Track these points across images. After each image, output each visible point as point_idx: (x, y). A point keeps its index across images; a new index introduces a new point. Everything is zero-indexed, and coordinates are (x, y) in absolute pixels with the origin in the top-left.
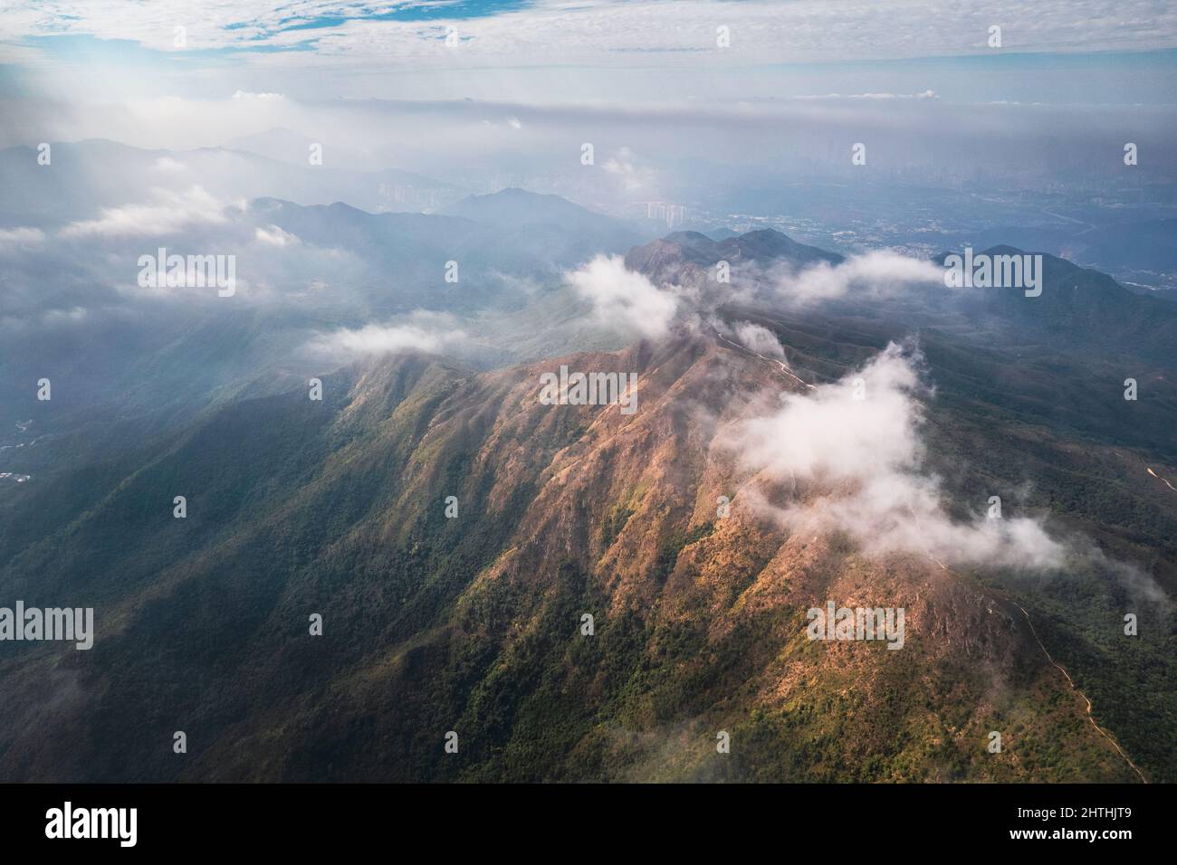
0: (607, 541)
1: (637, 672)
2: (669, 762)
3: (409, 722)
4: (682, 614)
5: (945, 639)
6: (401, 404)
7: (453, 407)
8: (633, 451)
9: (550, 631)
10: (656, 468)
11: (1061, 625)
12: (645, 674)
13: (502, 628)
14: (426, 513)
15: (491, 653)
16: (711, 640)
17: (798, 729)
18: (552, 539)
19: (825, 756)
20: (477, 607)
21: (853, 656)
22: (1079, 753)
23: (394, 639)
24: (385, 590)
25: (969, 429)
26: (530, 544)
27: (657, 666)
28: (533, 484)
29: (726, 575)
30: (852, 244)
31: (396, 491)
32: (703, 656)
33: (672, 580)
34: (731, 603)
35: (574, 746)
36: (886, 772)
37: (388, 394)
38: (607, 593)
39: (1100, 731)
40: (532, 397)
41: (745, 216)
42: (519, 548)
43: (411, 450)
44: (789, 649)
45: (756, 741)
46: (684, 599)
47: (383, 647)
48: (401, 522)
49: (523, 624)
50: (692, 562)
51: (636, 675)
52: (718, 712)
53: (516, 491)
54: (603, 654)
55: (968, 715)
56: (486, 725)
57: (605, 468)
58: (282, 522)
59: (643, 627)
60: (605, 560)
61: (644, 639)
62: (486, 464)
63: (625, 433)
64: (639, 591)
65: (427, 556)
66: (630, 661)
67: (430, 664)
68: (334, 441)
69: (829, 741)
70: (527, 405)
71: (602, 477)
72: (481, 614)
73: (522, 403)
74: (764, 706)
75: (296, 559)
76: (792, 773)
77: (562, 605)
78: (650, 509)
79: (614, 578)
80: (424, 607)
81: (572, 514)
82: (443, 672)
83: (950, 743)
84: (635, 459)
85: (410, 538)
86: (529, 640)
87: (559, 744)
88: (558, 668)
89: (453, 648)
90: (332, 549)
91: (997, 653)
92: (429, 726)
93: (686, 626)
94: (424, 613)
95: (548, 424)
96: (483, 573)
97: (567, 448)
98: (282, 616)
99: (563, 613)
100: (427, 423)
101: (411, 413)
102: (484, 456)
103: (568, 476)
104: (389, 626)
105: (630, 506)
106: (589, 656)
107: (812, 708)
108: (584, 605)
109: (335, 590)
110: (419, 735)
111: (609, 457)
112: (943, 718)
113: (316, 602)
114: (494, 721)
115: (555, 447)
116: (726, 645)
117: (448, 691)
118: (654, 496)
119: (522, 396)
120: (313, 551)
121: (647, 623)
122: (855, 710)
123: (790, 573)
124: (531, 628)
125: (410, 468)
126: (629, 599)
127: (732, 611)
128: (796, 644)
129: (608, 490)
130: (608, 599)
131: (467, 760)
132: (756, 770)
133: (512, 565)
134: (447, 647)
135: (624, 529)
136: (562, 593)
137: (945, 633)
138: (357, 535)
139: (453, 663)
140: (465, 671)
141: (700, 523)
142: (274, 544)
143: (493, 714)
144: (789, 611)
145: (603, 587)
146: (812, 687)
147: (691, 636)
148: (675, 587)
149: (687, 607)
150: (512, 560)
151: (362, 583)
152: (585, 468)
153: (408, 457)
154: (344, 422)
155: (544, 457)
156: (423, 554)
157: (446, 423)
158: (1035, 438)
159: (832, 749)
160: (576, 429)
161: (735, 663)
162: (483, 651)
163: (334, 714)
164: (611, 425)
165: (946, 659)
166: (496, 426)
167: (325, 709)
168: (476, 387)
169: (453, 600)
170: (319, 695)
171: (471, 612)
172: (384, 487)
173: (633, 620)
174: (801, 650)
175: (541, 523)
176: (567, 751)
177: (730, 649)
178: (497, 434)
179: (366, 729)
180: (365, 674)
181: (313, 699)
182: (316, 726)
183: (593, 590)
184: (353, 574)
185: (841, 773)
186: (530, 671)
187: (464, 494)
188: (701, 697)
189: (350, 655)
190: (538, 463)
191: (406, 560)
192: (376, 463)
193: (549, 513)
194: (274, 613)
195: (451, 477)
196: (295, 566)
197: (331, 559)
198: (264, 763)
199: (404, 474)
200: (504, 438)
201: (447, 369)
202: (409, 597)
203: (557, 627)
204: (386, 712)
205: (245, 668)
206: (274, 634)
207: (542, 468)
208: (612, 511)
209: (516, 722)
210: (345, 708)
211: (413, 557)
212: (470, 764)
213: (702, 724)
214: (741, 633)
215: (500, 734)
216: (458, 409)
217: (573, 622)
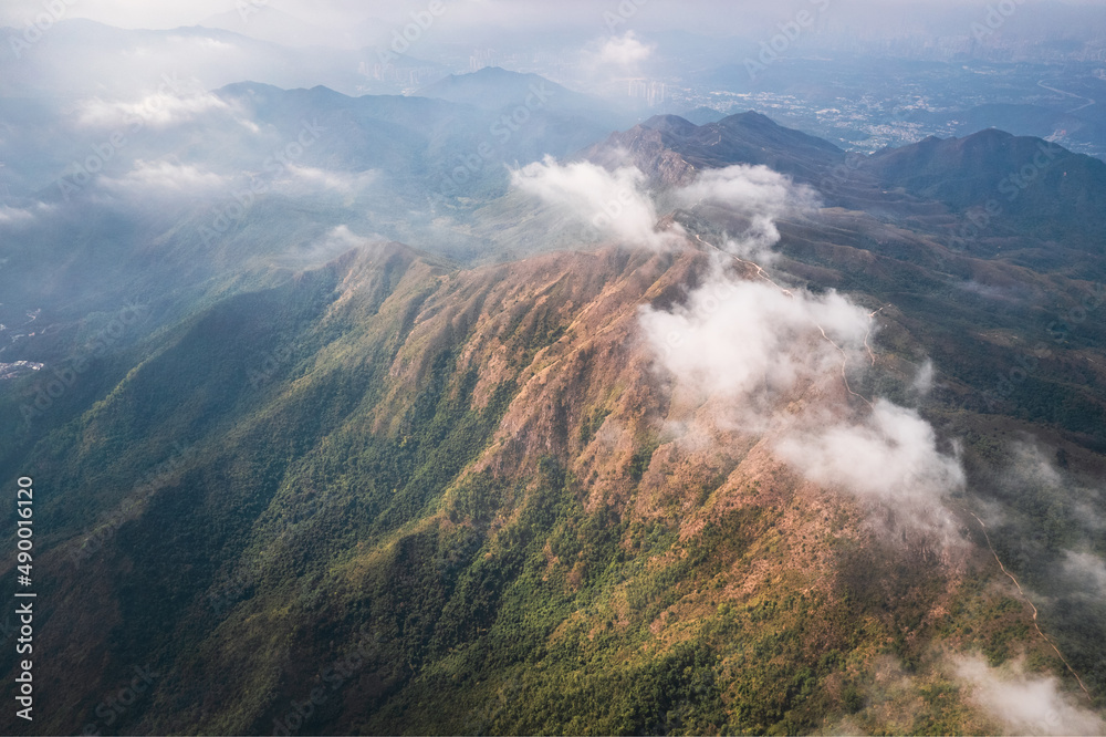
0: (585, 439)
1: (613, 563)
2: (640, 648)
3: (402, 604)
4: (655, 510)
5: (904, 545)
6: (388, 299)
7: (437, 304)
8: (611, 352)
9: (531, 523)
10: (632, 371)
12: (620, 565)
13: (487, 518)
14: (414, 408)
15: (476, 543)
16: (683, 536)
17: (761, 623)
18: (533, 436)
19: (785, 649)
20: (463, 499)
21: (815, 557)
23: (387, 526)
24: (377, 481)
25: (940, 335)
26: (512, 441)
27: (630, 558)
28: (514, 382)
29: (698, 475)
30: (835, 123)
31: (384, 386)
33: (646, 477)
34: (702, 502)
35: (554, 630)
36: (841, 666)
37: (374, 289)
38: (584, 488)
39: (1044, 636)
40: (513, 297)
41: (727, 93)
42: (502, 444)
43: (398, 346)
44: (755, 547)
45: (723, 633)
46: (658, 496)
47: (376, 533)
48: (390, 417)
49: (506, 515)
50: (666, 461)
51: (611, 566)
52: (687, 604)
53: (498, 388)
54: (581, 545)
55: (921, 616)
56: (473, 609)
57: (584, 369)
58: (279, 415)
59: (619, 521)
60: (584, 457)
61: (619, 533)
62: (470, 362)
63: (602, 334)
64: (615, 488)
65: (415, 449)
66: (606, 552)
67: (420, 551)
68: (324, 335)
69: (790, 636)
70: (508, 304)
71: (581, 377)
72: (467, 506)
73: (503, 302)
74: (730, 601)
75: (292, 450)
76: (755, 663)
77: (543, 499)
78: (626, 410)
79: (591, 474)
80: (414, 498)
81: (552, 413)
82: (433, 558)
83: (903, 641)
84: (612, 360)
85: (399, 432)
86: (512, 531)
87: (540, 629)
88: (539, 558)
89: (442, 537)
90: (326, 441)
92: (420, 608)
93: (659, 522)
94: (413, 503)
95: (529, 323)
96: (467, 466)
97: (547, 348)
98: (282, 504)
99: (543, 506)
100: (413, 320)
101: (397, 309)
102: (467, 354)
103: (548, 375)
104: (382, 515)
105: (607, 406)
106: (568, 547)
107: (776, 604)
108: (564, 499)
109: (330, 481)
110: (411, 616)
111: (587, 358)
112: (897, 618)
113: (313, 491)
114: (480, 604)
115: (536, 346)
116: (697, 541)
117: (437, 577)
118: (631, 397)
119: (504, 294)
120: (308, 442)
121: (622, 517)
122: (815, 608)
123: (759, 475)
124: (514, 520)
125: (397, 363)
126: (606, 495)
127: (703, 509)
128: (762, 543)
129: (586, 390)
130: (586, 493)
131: (456, 640)
132: (721, 660)
133: (495, 460)
134: (436, 535)
135: (601, 428)
136: (543, 488)
137: (905, 539)
138: (349, 427)
139: (441, 549)
140: (452, 557)
142: (272, 435)
143: (479, 598)
144: (757, 511)
145: (581, 483)
146: (776, 585)
147: (663, 532)
148: (649, 484)
149: (660, 504)
150: (495, 455)
151: (355, 474)
152: (565, 368)
153: (395, 353)
154: (333, 317)
155: (525, 356)
156: (411, 447)
157: (431, 320)
158: (1007, 343)
159: (792, 643)
160: (556, 329)
161: (704, 560)
162: (469, 541)
163: (333, 597)
164: (590, 325)
165: (903, 564)
166: (478, 324)
167: (325, 592)
168: (459, 284)
169: (440, 492)
170: (319, 578)
171: (457, 503)
172: (373, 382)
173: (609, 515)
174: (767, 549)
175: (523, 420)
176: (547, 634)
177: (700, 545)
178: (480, 333)
179: (363, 610)
180: (360, 560)
181: (313, 582)
182: (318, 606)
183: (572, 485)
184: (346, 465)
185: (799, 665)
186: (512, 559)
187: (449, 390)
188: (671, 589)
189: (346, 541)
190: (520, 361)
191: (396, 453)
192: (364, 359)
193: (530, 411)
194: (274, 500)
195: (437, 375)
196: (292, 457)
197: (325, 451)
198: (274, 639)
199: (391, 369)
200: (487, 337)
201: (431, 265)
202: (399, 488)
203: (538, 519)
204: (380, 595)
205: (251, 551)
206: (275, 521)
207: (523, 366)
208: (591, 410)
209: (500, 606)
210: (343, 591)
211: (402, 450)
212: (458, 643)
213: (672, 614)
214: (711, 531)
215: (486, 616)
216: (442, 307)
217: (553, 515)
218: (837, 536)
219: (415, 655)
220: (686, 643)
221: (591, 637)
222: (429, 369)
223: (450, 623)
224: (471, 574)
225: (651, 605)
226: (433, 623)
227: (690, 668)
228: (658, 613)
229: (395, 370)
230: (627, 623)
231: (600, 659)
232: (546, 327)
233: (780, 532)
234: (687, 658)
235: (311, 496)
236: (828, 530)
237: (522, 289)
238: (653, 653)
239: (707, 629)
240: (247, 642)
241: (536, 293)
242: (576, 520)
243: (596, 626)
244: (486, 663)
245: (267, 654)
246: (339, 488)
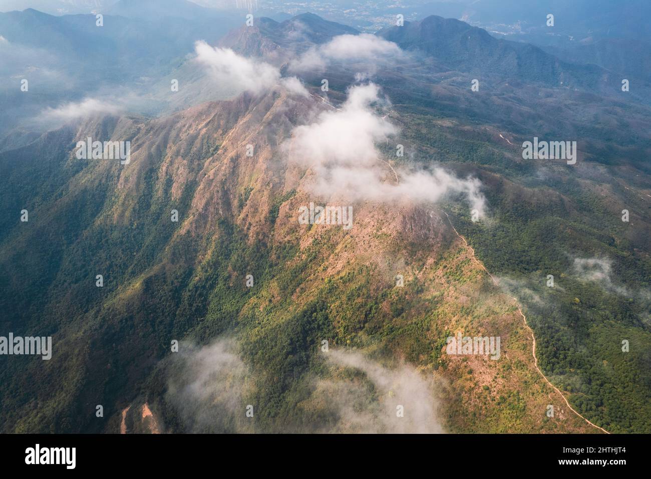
0: (241, 206)
2: (288, 310)
3: (152, 315)
4: (285, 237)
5: (412, 232)
7: (140, 142)
9: (218, 257)
10: (262, 164)
11: (462, 217)
12: (271, 269)
13: (193, 259)
14: (137, 205)
15: (189, 273)
16: (302, 248)
17: (348, 284)
18: (212, 209)
19: (361, 294)
21: (370, 246)
22: (469, 273)
23: (134, 274)
24: (123, 250)
25: (419, 124)
26: (200, 214)
27: (276, 265)
28: (195, 180)
31: (116, 195)
32: (299, 257)
33: (278, 221)
34: (310, 229)
35: (241, 310)
36: (389, 296)
38: (245, 232)
39: (478, 262)
40: (186, 131)
42: (194, 216)
44: (340, 247)
45: (329, 293)
46: (286, 230)
47: (129, 280)
48: (123, 212)
49: (203, 255)
50: (287, 210)
51: (266, 271)
52: (309, 282)
53: (186, 185)
54: (248, 263)
55: (424, 265)
56: (193, 309)
57: (234, 167)
58: (51, 222)
59: (267, 247)
60: (242, 216)
61: (268, 253)
62: (166, 173)
63: (242, 146)
64: (262, 229)
65: (142, 228)
66: (262, 264)
67: (157, 284)
68: (71, 170)
69: (363, 287)
70: (183, 136)
71: (234, 172)
72: (180, 254)
73: (180, 135)
74: (331, 276)
75: (65, 242)
76: (347, 304)
77: (223, 242)
78: (262, 186)
79: (247, 224)
80: (147, 256)
81: (220, 194)
82: (165, 286)
83: (416, 278)
85: (131, 220)
86: (208, 263)
87: (233, 311)
88: (226, 274)
89: (168, 274)
90: (86, 233)
91: (435, 235)
92: (163, 315)
93: (288, 243)
94: (147, 259)
95: (198, 145)
96: (176, 232)
97: (211, 158)
98: (65, 274)
99: (224, 246)
102: (164, 168)
103: (214, 174)
104: (130, 269)
105: (251, 186)
106: (241, 265)
107: (354, 273)
108: (235, 240)
109: (93, 255)
110: (159, 320)
111: (235, 161)
112: (413, 268)
113: (84, 263)
114: (197, 306)
115: (204, 158)
116: (310, 249)
117: (170, 296)
118: (263, 179)
119: (180, 130)
120: (74, 235)
121: (268, 244)
122: (373, 271)
124: (208, 257)
125: (122, 180)
126: (258, 234)
127: (310, 232)
128: (343, 244)
129: (238, 178)
130: (246, 235)
132: (331, 306)
133: (192, 226)
134: (165, 274)
135: (250, 198)
136: (222, 236)
137: (412, 229)
138: (99, 222)
139: (169, 281)
140: (176, 284)
141: (289, 190)
142: (49, 236)
143: (196, 303)
144: (338, 228)
145: (243, 230)
146: (353, 263)
147: (291, 248)
148: (280, 224)
149: (288, 233)
150: (191, 223)
151: (108, 249)
152: (223, 168)
153: (119, 174)
155: (199, 165)
156: (140, 227)
158: (451, 125)
159: (364, 291)
160: (215, 147)
161: (315, 258)
162: (184, 273)
163: (109, 319)
164: (234, 141)
165: (413, 241)
166: (168, 150)
167: (104, 318)
168: (152, 128)
169: (162, 249)
170: (98, 311)
171: (174, 254)
172: (109, 194)
173: (261, 244)
174: (346, 246)
175: (204, 201)
176: (238, 313)
177: (311, 251)
178: (169, 155)
179: (129, 323)
180: (122, 296)
181: (95, 314)
182: (101, 327)
183: (238, 232)
184: (102, 244)
185: (369, 300)
186: (211, 278)
187: (157, 191)
188: (300, 276)
189: (111, 287)
190: (196, 168)
191: (131, 232)
192: (100, 181)
193: (207, 195)
194: (59, 273)
195: (147, 183)
196: (65, 246)
197: (87, 238)
198: (76, 351)
199: (119, 185)
200: (174, 157)
201: (132, 119)
202: (137, 252)
203: (222, 254)
204: (138, 313)
205: (50, 305)
206: (63, 284)
207: (199, 171)
208: (242, 190)
209: (209, 304)
210: (115, 315)
211: (135, 229)
212: (189, 329)
213: (302, 289)
214: (316, 242)
215: (202, 312)
216: (143, 143)
217: (230, 250)
218: (380, 233)
219: (165, 340)
220: (312, 301)
221: (261, 309)
222: (142, 181)
223: (182, 319)
224: (189, 291)
225: (291, 287)
226: (172, 321)
227: (315, 314)
228: (295, 289)
229: (121, 184)
230: (279, 298)
231: (268, 320)
232: (209, 146)
233: (352, 237)
234: (313, 309)
235: (83, 266)
236: (375, 231)
237: (190, 126)
238: (295, 310)
239: (321, 292)
240: (60, 357)
241: (200, 127)
242: (243, 250)
243: (263, 303)
244: (207, 335)
245: (74, 360)
246: (100, 258)
